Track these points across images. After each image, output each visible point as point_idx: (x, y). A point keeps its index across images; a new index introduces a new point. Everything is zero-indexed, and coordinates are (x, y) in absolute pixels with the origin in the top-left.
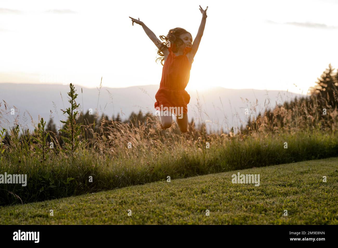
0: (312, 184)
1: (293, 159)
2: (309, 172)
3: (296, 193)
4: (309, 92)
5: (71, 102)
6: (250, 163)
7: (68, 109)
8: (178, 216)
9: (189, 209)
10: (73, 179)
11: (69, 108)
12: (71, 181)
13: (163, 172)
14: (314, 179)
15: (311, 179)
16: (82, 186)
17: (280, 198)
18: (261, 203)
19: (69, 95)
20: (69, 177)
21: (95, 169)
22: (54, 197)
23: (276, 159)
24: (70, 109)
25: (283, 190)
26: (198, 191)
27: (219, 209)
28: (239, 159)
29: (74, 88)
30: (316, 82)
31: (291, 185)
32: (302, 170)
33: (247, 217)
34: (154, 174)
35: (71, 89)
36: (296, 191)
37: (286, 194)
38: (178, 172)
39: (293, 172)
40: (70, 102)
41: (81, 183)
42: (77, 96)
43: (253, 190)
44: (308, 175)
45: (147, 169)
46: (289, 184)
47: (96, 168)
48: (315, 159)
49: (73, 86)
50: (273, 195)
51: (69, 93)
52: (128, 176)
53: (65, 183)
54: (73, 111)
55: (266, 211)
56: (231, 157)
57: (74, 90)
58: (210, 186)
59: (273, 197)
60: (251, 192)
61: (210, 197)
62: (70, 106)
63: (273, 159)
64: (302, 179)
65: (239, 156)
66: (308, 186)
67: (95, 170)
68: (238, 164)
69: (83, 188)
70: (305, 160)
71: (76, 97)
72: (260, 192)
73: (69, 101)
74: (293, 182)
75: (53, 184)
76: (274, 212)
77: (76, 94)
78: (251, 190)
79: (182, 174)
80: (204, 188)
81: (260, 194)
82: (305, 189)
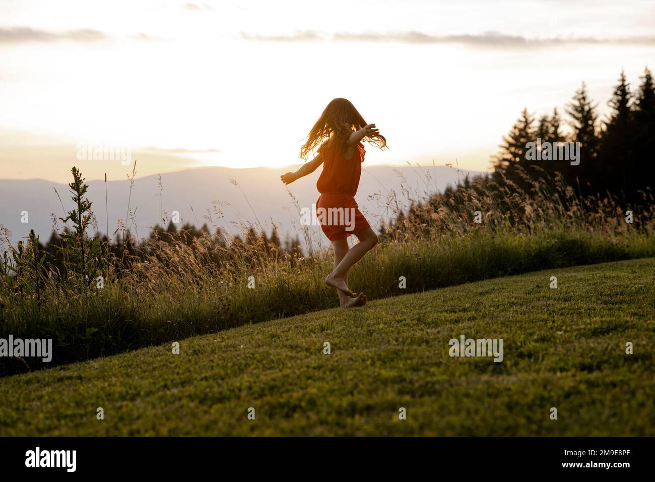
0: (498, 307)
1: (466, 278)
2: (493, 292)
3: (473, 319)
4: (491, 165)
5: (77, 199)
6: (394, 289)
7: (72, 212)
8: (292, 358)
9: (307, 350)
10: (97, 329)
11: (74, 211)
12: (94, 334)
13: (247, 311)
14: (500, 299)
15: (497, 300)
16: (112, 342)
17: (448, 326)
18: (419, 334)
19: (73, 188)
20: (89, 327)
21: (130, 313)
22: (67, 362)
23: (437, 280)
24: (76, 211)
25: (453, 316)
26: (315, 329)
27: (355, 346)
28: (375, 284)
29: (81, 174)
30: (502, 147)
31: (464, 310)
32: (481, 290)
33: (399, 350)
34: (232, 315)
35: (75, 176)
36: (473, 316)
37: (457, 321)
38: (273, 310)
39: (468, 293)
40: (76, 201)
41: (111, 337)
42: (87, 189)
43: (405, 320)
44: (492, 296)
45: (218, 308)
46: (461, 308)
47: (133, 311)
48: (503, 276)
49: (78, 171)
50: (435, 324)
51: (72, 184)
52: (188, 320)
53: (83, 338)
54: (82, 215)
55: (427, 342)
56: (361, 280)
57: (80, 179)
58: (333, 321)
59: (437, 326)
60: (401, 323)
61: (336, 334)
62: (75, 206)
63: (433, 279)
64: (481, 301)
65: (373, 279)
66: (492, 309)
67: (132, 313)
68: (373, 291)
69: (115, 345)
70: (487, 279)
71: (84, 191)
72: (415, 322)
73: (73, 199)
74: (467, 305)
75: (63, 341)
76: (439, 342)
77: (85, 186)
78: (401, 321)
79: (280, 314)
80: (324, 324)
81: (417, 325)
82: (487, 313)
